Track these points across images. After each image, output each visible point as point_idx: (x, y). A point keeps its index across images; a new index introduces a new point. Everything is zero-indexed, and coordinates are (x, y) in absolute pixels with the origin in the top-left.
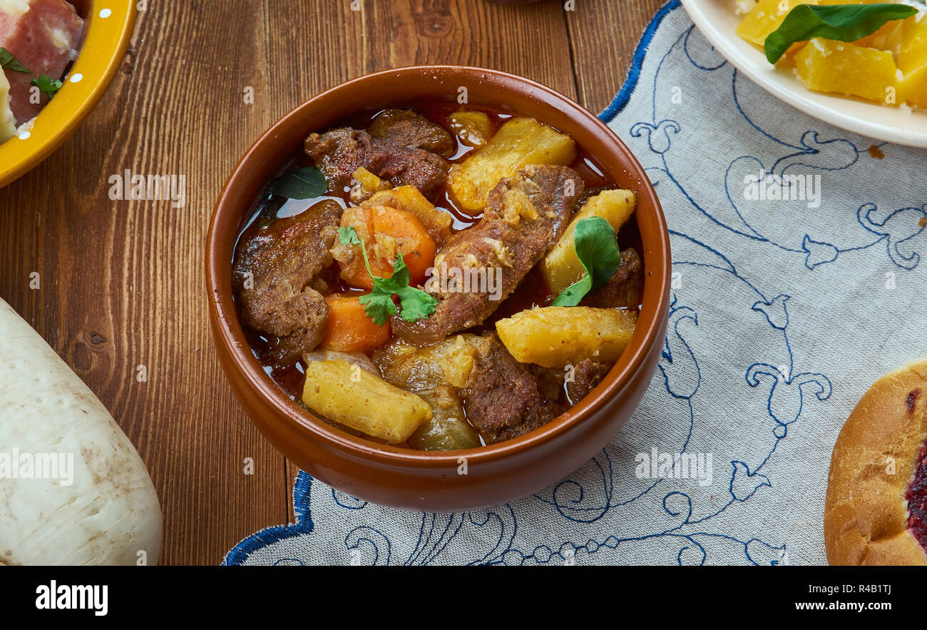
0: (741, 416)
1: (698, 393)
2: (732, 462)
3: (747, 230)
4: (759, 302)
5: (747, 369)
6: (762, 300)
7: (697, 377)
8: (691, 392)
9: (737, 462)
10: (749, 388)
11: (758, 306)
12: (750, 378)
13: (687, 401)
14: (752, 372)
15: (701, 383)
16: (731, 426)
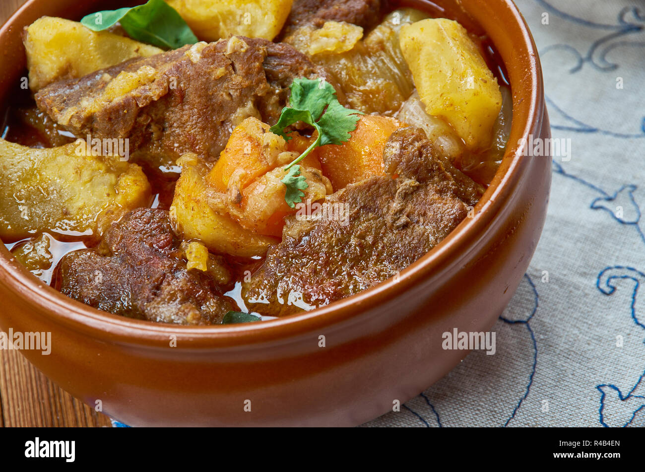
0: (599, 331)
1: (538, 313)
2: (598, 387)
3: (570, 124)
4: (599, 199)
5: (597, 276)
6: (601, 196)
7: (534, 296)
8: (528, 314)
9: (604, 386)
10: (603, 297)
11: (598, 204)
12: (603, 286)
13: (524, 326)
14: (604, 279)
15: (540, 302)
16: (589, 344)
